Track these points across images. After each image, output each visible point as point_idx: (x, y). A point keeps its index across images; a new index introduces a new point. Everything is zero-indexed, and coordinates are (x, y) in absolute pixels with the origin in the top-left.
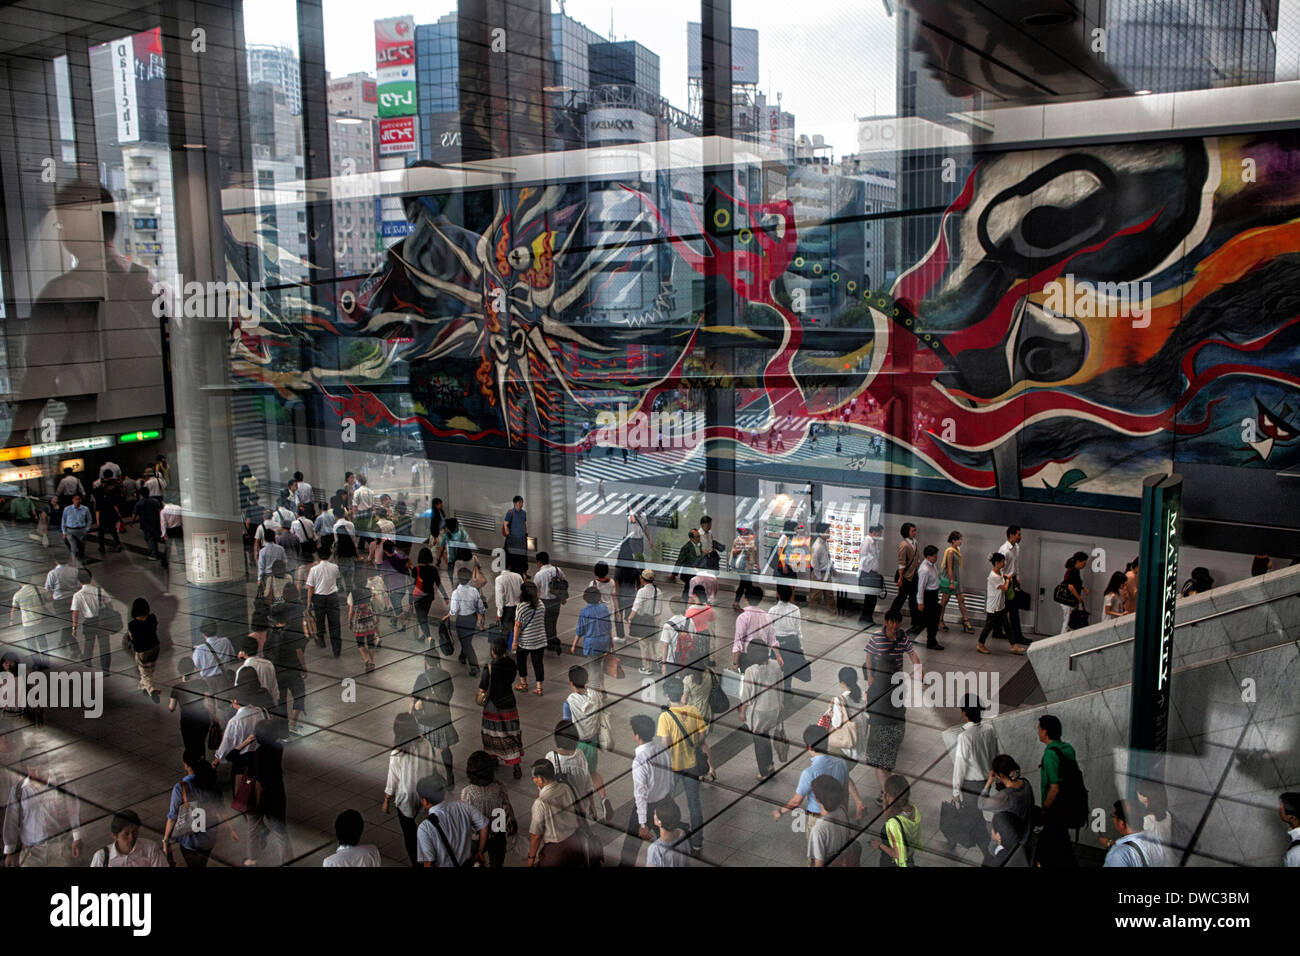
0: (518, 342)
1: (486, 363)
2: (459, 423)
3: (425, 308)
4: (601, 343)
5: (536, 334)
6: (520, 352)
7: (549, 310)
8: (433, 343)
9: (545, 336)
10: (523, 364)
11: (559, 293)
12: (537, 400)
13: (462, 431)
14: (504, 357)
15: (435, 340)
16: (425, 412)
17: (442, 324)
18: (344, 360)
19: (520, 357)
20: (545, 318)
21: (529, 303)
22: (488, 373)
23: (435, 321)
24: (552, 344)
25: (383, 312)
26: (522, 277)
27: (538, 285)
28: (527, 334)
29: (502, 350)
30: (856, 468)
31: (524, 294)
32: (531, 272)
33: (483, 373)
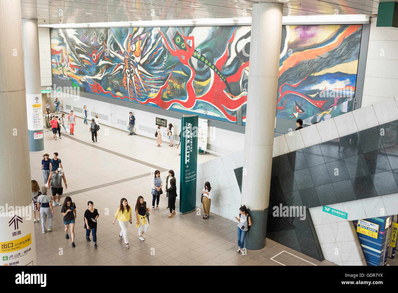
0: (132, 72)
1: (125, 77)
2: (118, 94)
3: (111, 60)
4: (150, 73)
5: (136, 70)
6: (132, 75)
7: (139, 63)
8: (113, 71)
9: (139, 71)
10: (133, 78)
11: (141, 59)
12: (136, 89)
13: (119, 96)
14: (129, 76)
15: (114, 70)
16: (111, 90)
17: (116, 65)
18: (93, 73)
19: (132, 76)
20: (138, 65)
21: (134, 61)
22: (125, 80)
23: (114, 64)
24: (140, 72)
25: (102, 60)
26: (133, 53)
27: (137, 56)
28: (134, 70)
29: (129, 73)
30: (206, 114)
31: (133, 58)
32: (135, 52)
33: (124, 80)
